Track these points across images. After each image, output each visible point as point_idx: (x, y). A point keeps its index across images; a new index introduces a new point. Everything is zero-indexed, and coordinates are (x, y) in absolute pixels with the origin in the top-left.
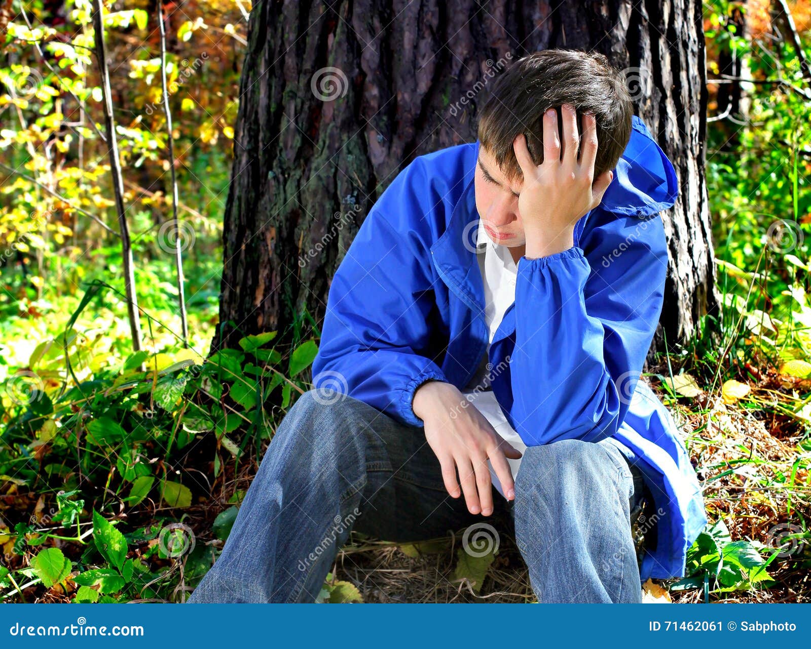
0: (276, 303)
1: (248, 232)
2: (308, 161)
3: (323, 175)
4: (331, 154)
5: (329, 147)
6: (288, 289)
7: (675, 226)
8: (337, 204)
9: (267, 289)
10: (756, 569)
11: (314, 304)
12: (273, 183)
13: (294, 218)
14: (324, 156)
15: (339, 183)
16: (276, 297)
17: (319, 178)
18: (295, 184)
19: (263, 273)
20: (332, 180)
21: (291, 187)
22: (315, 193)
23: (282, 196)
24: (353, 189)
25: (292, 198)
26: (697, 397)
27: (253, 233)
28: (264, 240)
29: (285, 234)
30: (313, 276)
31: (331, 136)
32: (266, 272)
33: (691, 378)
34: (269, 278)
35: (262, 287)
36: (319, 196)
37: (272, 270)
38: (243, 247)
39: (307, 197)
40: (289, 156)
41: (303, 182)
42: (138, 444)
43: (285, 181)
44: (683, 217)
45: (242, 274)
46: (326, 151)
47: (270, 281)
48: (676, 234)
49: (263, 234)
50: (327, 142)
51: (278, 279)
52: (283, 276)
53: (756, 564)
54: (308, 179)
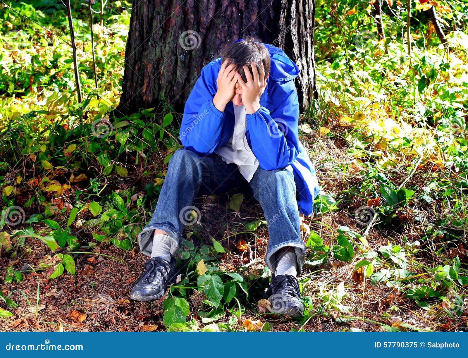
0: (152, 93)
1: (139, 63)
2: (165, 39)
3: (172, 46)
4: (175, 38)
5: (174, 35)
6: (157, 88)
7: (302, 65)
8: (177, 58)
9: (147, 87)
10: (332, 205)
11: (167, 95)
12: (151, 46)
13: (159, 61)
14: (172, 39)
15: (178, 50)
16: (151, 90)
17: (170, 47)
18: (159, 48)
19: (146, 80)
20: (175, 49)
21: (158, 49)
22: (168, 53)
23: (154, 52)
24: (183, 53)
25: (158, 53)
26: (310, 133)
27: (141, 63)
28: (147, 67)
29: (155, 66)
30: (167, 84)
31: (175, 31)
32: (147, 80)
33: (308, 125)
34: (149, 82)
35: (145, 85)
36: (170, 54)
37: (150, 80)
38: (137, 68)
39: (165, 53)
40: (157, 37)
41: (163, 47)
42: (106, 152)
43: (156, 46)
44: (305, 61)
45: (136, 78)
46: (172, 37)
47: (149, 84)
48: (303, 68)
49: (146, 65)
50: (173, 33)
51: (153, 84)
52: (155, 83)
53: (332, 203)
54: (165, 47)
